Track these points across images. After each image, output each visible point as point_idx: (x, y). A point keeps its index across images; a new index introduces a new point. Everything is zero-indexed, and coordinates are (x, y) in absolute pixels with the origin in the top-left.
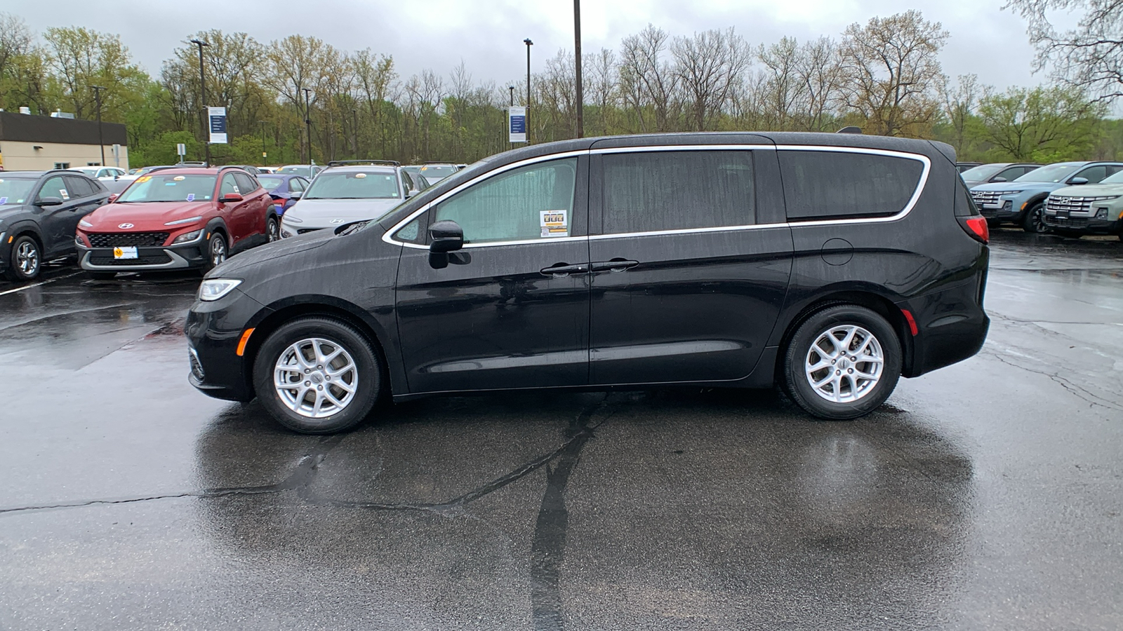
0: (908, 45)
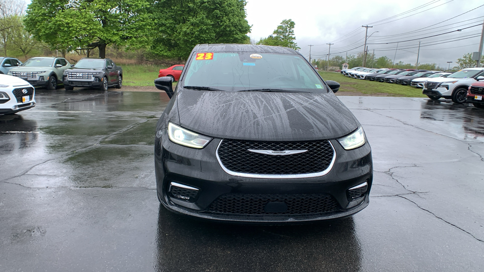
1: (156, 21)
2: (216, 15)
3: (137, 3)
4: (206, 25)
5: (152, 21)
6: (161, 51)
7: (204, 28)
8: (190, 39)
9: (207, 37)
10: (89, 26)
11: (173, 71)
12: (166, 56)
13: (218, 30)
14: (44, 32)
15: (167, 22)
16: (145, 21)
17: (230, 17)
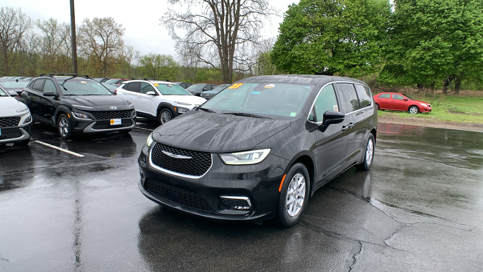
0: (110, 31)
1: (383, 48)
2: (457, 36)
3: (365, 32)
4: (442, 48)
5: (379, 48)
6: (385, 78)
7: (438, 52)
8: (420, 64)
9: (441, 62)
10: (317, 56)
11: (378, 99)
12: (391, 83)
13: (458, 53)
14: (282, 63)
15: (396, 49)
16: (372, 49)
17: (477, 37)
